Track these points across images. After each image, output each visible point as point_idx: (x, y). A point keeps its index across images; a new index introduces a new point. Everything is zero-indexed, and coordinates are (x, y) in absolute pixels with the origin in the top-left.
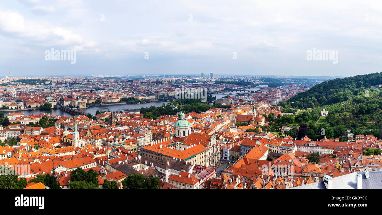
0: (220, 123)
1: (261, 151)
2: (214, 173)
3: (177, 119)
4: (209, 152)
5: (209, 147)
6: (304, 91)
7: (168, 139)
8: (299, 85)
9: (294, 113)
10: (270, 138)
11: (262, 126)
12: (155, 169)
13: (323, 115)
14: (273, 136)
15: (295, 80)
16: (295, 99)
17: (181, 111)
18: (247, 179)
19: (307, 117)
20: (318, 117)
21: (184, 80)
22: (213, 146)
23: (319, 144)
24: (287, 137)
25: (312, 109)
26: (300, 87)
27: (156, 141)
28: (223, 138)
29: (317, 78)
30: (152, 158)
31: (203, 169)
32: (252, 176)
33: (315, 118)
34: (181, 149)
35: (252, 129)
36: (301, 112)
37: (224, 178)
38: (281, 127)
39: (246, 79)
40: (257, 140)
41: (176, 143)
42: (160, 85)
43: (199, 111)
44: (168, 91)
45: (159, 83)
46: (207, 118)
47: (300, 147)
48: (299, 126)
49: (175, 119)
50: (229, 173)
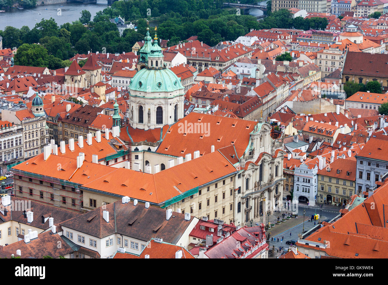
0: (285, 81)
2: (262, 248)
3: (134, 64)
4: (247, 180)
5: (248, 164)
7: (103, 137)
12: (63, 236)
17: (149, 37)
22: (259, 158)
27: (63, 143)
28: (296, 134)
30: (49, 201)
31: (224, 233)
34: (149, 169)
41: (133, 148)
43: (212, 39)
46: (239, 61)
49: (126, 64)
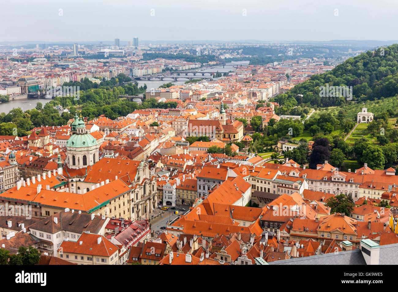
0: (155, 138)
1: (238, 189)
2: (147, 232)
3: (69, 132)
4: (137, 194)
5: (136, 185)
6: (324, 72)
7: (52, 175)
8: (313, 60)
9: (303, 117)
10: (254, 164)
11: (239, 141)
12: (30, 234)
13: (362, 121)
14: (259, 161)
15: (305, 48)
16: (305, 88)
17: (77, 117)
18: (211, 242)
19: (329, 124)
20: (352, 125)
21: (80, 52)
22: (143, 182)
23: (353, 179)
24: (288, 163)
25: (339, 108)
26: (315, 64)
27: (28, 180)
28: (163, 166)
29: (350, 45)
31: (125, 225)
32: (220, 235)
33: (346, 126)
34: (80, 192)
35: (219, 148)
36: (316, 114)
37: (166, 241)
38: (276, 144)
39: (205, 49)
40: (228, 168)
41: (70, 180)
42: (29, 65)
43: (114, 116)
44: (47, 77)
45: (28, 61)
46: (129, 127)
47: (314, 182)
48: (313, 142)
49: (64, 132)
50: (176, 230)
